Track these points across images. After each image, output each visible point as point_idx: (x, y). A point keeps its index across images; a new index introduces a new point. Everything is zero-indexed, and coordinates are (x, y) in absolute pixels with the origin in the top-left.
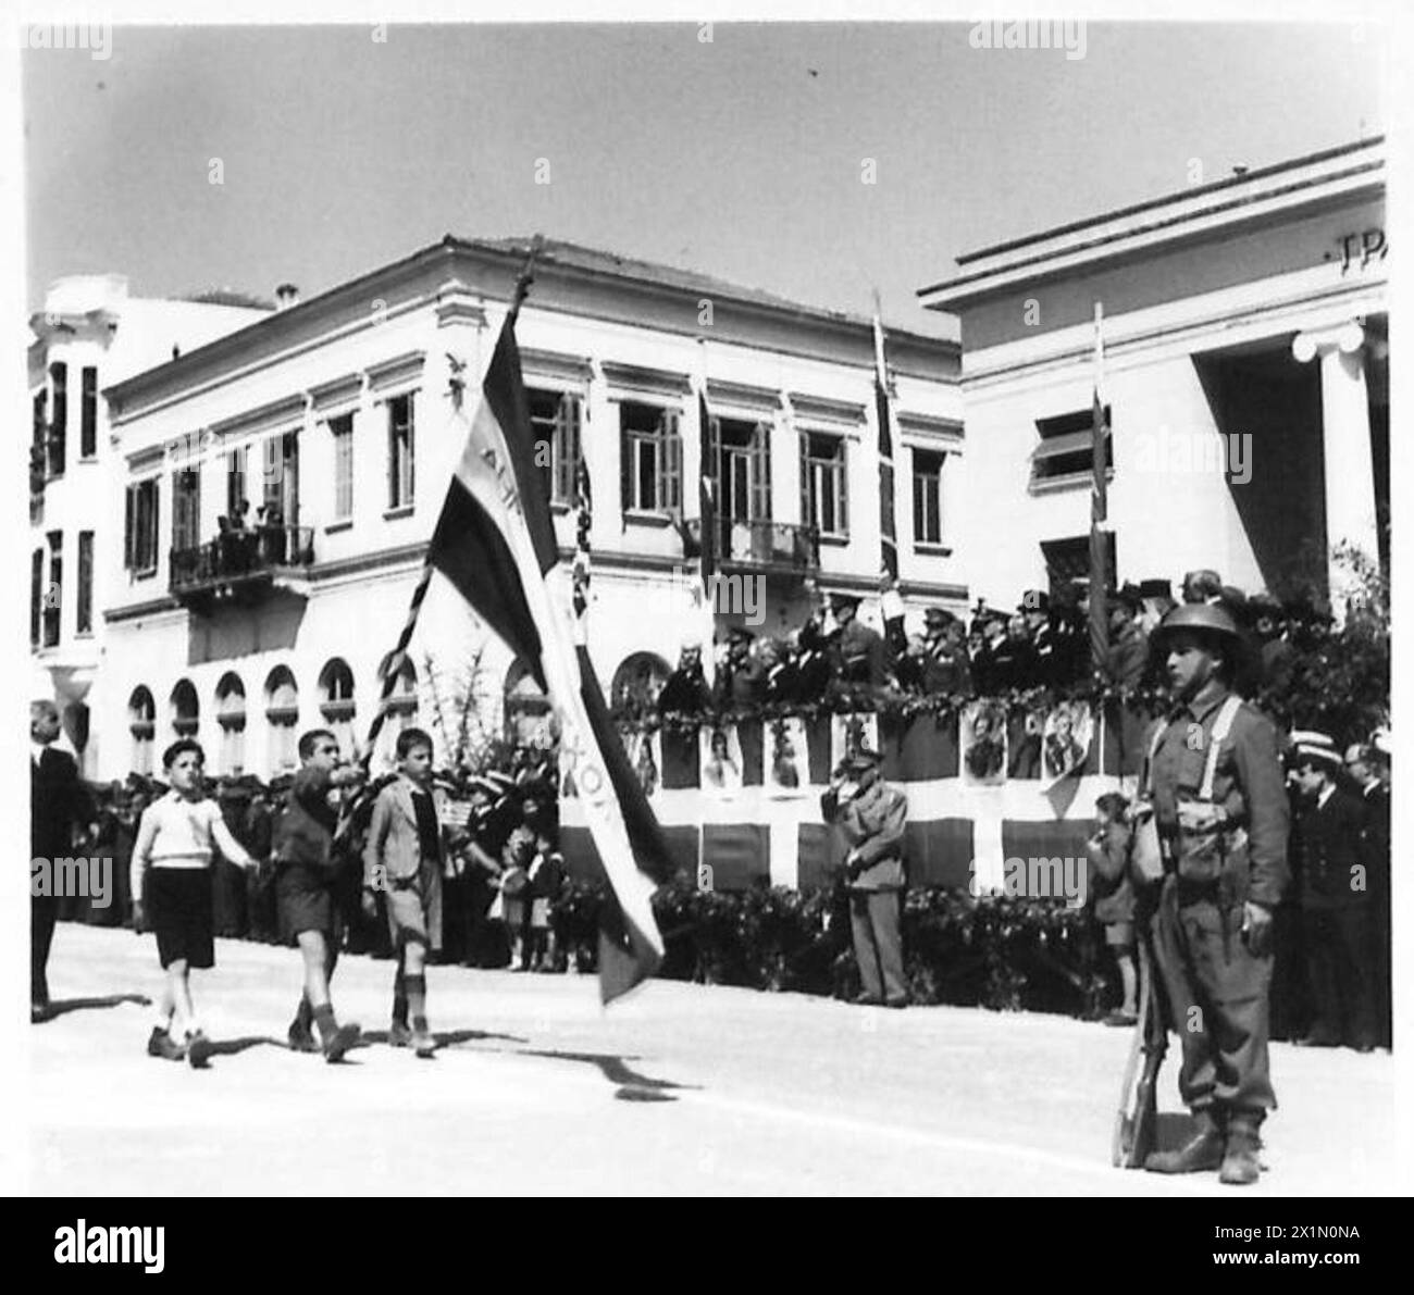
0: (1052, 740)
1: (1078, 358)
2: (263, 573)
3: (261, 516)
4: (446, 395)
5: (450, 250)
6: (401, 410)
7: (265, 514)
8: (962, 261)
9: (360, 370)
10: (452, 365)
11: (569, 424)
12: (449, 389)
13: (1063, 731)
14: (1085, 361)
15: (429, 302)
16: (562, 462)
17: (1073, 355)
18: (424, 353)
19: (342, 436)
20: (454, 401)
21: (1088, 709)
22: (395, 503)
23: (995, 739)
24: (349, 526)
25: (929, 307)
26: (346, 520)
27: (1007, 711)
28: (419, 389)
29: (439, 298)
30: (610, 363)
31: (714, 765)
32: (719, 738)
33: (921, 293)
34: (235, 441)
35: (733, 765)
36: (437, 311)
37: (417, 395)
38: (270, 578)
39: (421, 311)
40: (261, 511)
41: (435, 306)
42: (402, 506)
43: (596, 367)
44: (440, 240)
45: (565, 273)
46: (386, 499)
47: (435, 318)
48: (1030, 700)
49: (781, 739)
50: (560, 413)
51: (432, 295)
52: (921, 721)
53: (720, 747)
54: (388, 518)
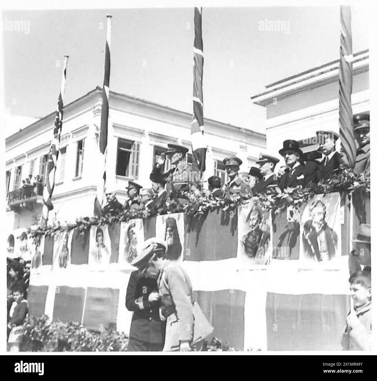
0: (308, 226)
1: (310, 118)
2: (34, 198)
3: (35, 179)
4: (94, 139)
5: (98, 91)
6: (80, 144)
7: (37, 179)
8: (267, 87)
9: (69, 132)
10: (97, 129)
11: (136, 151)
12: (95, 137)
13: (318, 218)
14: (312, 119)
15: (91, 109)
16: (132, 164)
17: (308, 117)
18: (89, 125)
19: (63, 154)
20: (96, 140)
21: (339, 199)
22: (77, 175)
23: (263, 228)
24: (62, 183)
25: (255, 103)
26: (61, 182)
27: (272, 204)
28: (86, 137)
29: (94, 108)
30: (151, 132)
31: (97, 249)
32: (99, 234)
33: (252, 98)
34: (33, 157)
35: (106, 250)
36: (94, 112)
37: (85, 139)
38: (36, 200)
39: (88, 112)
40: (35, 178)
41: (93, 110)
42: (79, 176)
43: (146, 133)
44: (95, 88)
45: (137, 102)
46: (74, 174)
47: (93, 114)
48: (291, 194)
49: (130, 233)
50: (133, 149)
51: (93, 107)
52: (211, 216)
53: (100, 238)
54: (74, 180)
